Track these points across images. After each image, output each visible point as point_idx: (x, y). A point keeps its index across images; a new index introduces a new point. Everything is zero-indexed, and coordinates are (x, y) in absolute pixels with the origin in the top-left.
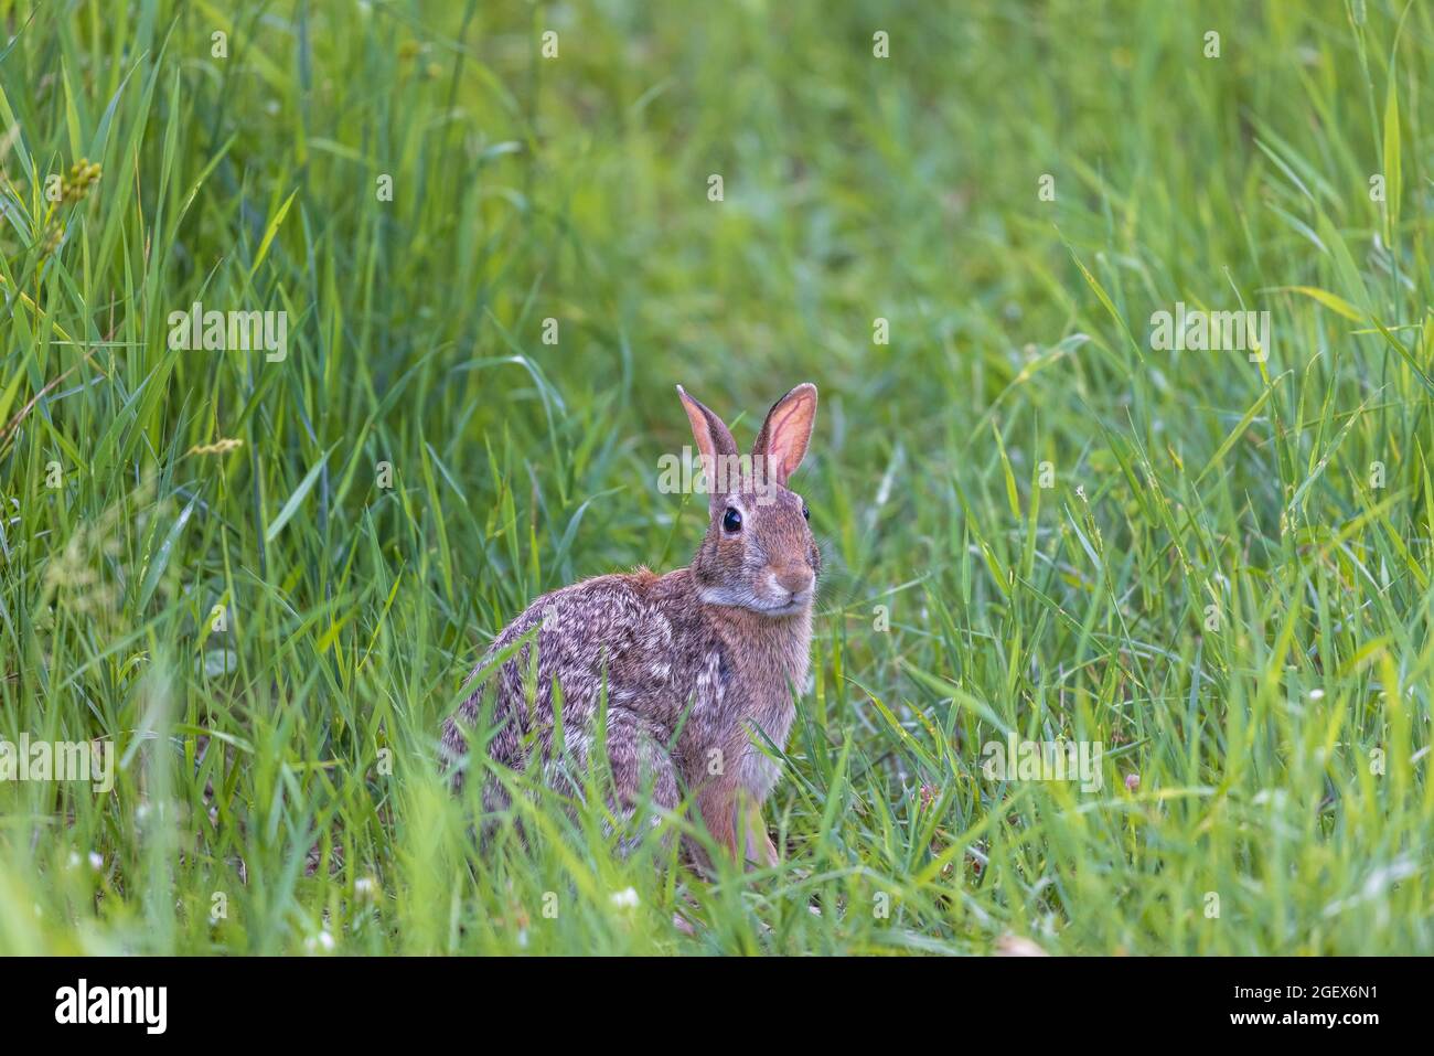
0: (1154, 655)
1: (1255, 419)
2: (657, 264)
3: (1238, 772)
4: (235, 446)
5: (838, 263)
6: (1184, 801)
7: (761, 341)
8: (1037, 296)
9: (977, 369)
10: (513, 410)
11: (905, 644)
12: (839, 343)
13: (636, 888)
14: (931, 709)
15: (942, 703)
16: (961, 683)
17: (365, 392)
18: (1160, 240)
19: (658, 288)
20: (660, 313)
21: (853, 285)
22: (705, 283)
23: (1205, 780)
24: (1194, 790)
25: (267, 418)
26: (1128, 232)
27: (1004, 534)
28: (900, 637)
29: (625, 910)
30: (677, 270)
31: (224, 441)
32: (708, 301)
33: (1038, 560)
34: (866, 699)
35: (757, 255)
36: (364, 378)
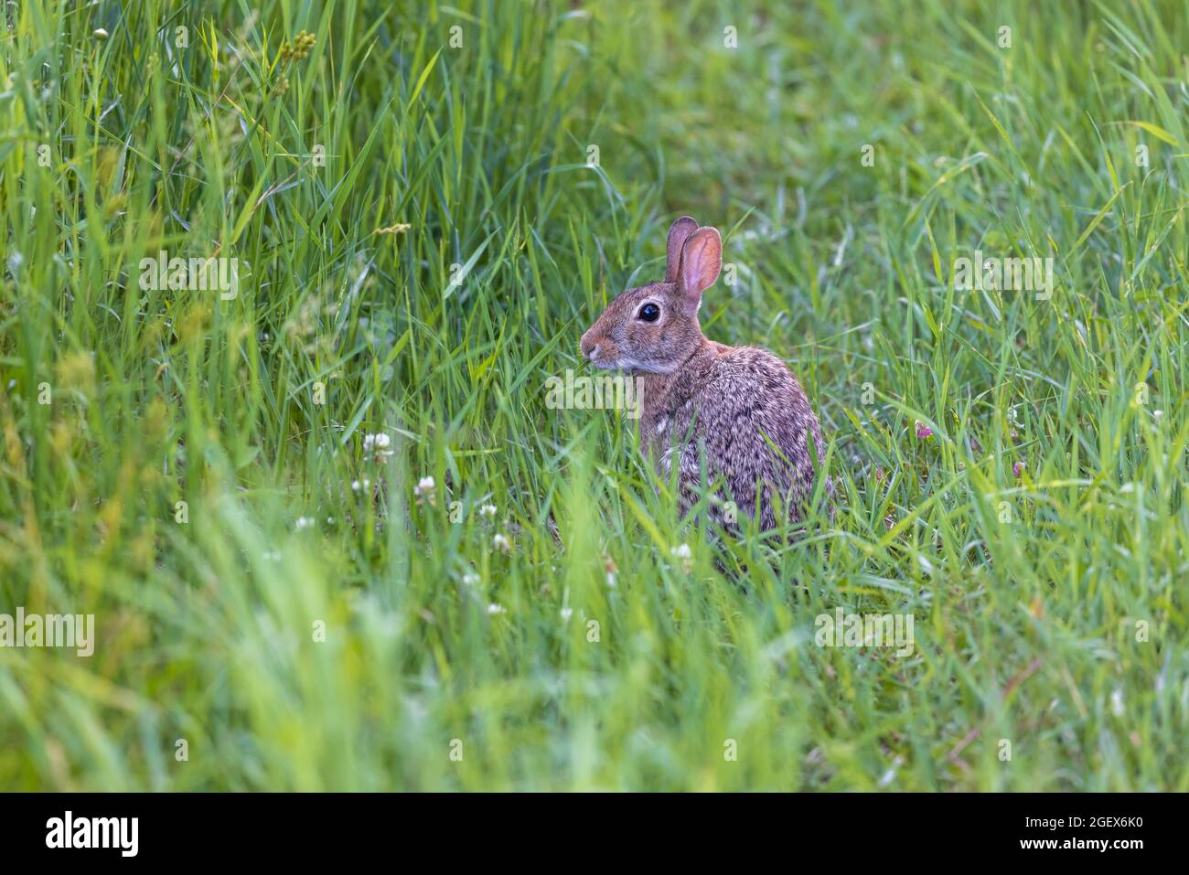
0: (1034, 378)
1: (1107, 214)
2: (665, 87)
3: (1108, 470)
4: (406, 228)
5: (791, 87)
6: (1067, 489)
7: (740, 142)
8: (934, 114)
9: (903, 172)
10: (578, 196)
11: (856, 366)
12: (796, 147)
13: (690, 545)
14: (877, 412)
15: (885, 408)
16: (904, 399)
17: (481, 184)
18: (1027, 81)
19: (668, 104)
20: (671, 122)
21: (803, 103)
22: (699, 100)
23: (1083, 473)
24: (1075, 481)
25: (416, 204)
26: (1007, 77)
27: (926, 290)
28: (853, 361)
29: (681, 559)
30: (677, 90)
31: (398, 225)
32: (702, 115)
33: (953, 310)
34: (831, 403)
35: (734, 81)
36: (479, 172)
